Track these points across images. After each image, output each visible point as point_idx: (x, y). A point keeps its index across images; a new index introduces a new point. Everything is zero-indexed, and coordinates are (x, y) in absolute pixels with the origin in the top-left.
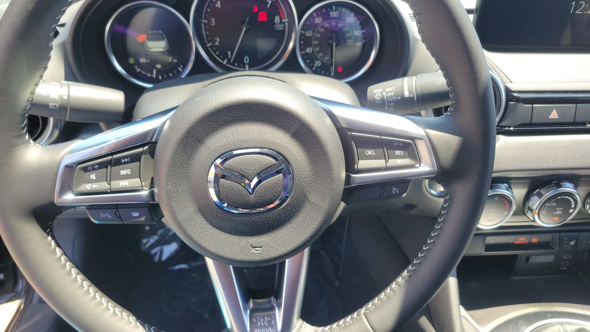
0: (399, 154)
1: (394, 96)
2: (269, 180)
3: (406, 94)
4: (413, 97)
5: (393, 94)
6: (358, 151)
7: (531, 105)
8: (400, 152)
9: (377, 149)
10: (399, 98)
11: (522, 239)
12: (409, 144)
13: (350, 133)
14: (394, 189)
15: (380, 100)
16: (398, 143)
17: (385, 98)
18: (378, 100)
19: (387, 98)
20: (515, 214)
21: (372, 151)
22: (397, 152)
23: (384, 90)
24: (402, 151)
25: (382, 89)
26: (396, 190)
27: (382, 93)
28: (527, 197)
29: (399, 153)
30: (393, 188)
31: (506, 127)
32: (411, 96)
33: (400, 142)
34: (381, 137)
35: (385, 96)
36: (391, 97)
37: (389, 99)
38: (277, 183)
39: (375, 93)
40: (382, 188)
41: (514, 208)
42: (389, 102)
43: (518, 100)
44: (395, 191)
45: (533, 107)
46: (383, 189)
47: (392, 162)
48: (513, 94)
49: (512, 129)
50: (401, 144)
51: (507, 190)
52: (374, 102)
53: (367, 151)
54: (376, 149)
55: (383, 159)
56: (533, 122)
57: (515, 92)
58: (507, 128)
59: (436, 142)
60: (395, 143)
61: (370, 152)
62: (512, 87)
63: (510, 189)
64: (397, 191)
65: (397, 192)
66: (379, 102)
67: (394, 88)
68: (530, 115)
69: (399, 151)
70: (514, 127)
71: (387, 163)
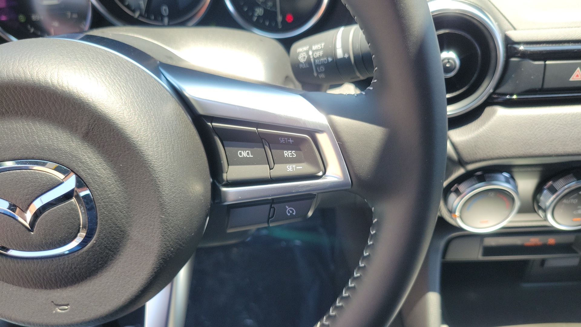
0: (290, 156)
1: (323, 56)
2: (55, 210)
3: (340, 53)
4: (349, 58)
5: (321, 53)
6: (226, 152)
7: (542, 63)
8: (291, 153)
9: (255, 148)
10: (330, 59)
11: (534, 240)
12: (303, 140)
13: (210, 124)
14: (288, 209)
15: (305, 62)
16: (286, 139)
17: (312, 60)
18: (303, 63)
19: (314, 59)
20: (521, 211)
21: (248, 151)
22: (286, 153)
23: (311, 48)
24: (293, 151)
25: (308, 47)
26: (291, 210)
27: (307, 52)
28: (539, 190)
29: (289, 154)
30: (287, 207)
31: (506, 95)
32: (346, 56)
33: (288, 137)
34: (259, 129)
35: (311, 57)
36: (319, 58)
37: (316, 61)
38: (68, 214)
39: (299, 53)
40: (271, 207)
41: (518, 204)
42: (317, 66)
43: (525, 55)
44: (291, 212)
45: (545, 65)
46: (271, 209)
47: (280, 170)
48: (516, 46)
49: (515, 97)
50: (291, 141)
51: (507, 181)
52: (298, 66)
53: (240, 151)
54: (253, 148)
55: (265, 164)
56: (546, 86)
57: (519, 43)
58: (508, 97)
59: (346, 137)
60: (281, 139)
61: (244, 153)
62: (515, 36)
63: (511, 181)
64: (293, 212)
65: (294, 214)
66: (305, 66)
67: (323, 44)
68: (541, 77)
69: (289, 152)
70: (518, 94)
71: (271, 170)
